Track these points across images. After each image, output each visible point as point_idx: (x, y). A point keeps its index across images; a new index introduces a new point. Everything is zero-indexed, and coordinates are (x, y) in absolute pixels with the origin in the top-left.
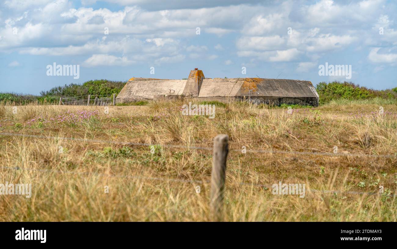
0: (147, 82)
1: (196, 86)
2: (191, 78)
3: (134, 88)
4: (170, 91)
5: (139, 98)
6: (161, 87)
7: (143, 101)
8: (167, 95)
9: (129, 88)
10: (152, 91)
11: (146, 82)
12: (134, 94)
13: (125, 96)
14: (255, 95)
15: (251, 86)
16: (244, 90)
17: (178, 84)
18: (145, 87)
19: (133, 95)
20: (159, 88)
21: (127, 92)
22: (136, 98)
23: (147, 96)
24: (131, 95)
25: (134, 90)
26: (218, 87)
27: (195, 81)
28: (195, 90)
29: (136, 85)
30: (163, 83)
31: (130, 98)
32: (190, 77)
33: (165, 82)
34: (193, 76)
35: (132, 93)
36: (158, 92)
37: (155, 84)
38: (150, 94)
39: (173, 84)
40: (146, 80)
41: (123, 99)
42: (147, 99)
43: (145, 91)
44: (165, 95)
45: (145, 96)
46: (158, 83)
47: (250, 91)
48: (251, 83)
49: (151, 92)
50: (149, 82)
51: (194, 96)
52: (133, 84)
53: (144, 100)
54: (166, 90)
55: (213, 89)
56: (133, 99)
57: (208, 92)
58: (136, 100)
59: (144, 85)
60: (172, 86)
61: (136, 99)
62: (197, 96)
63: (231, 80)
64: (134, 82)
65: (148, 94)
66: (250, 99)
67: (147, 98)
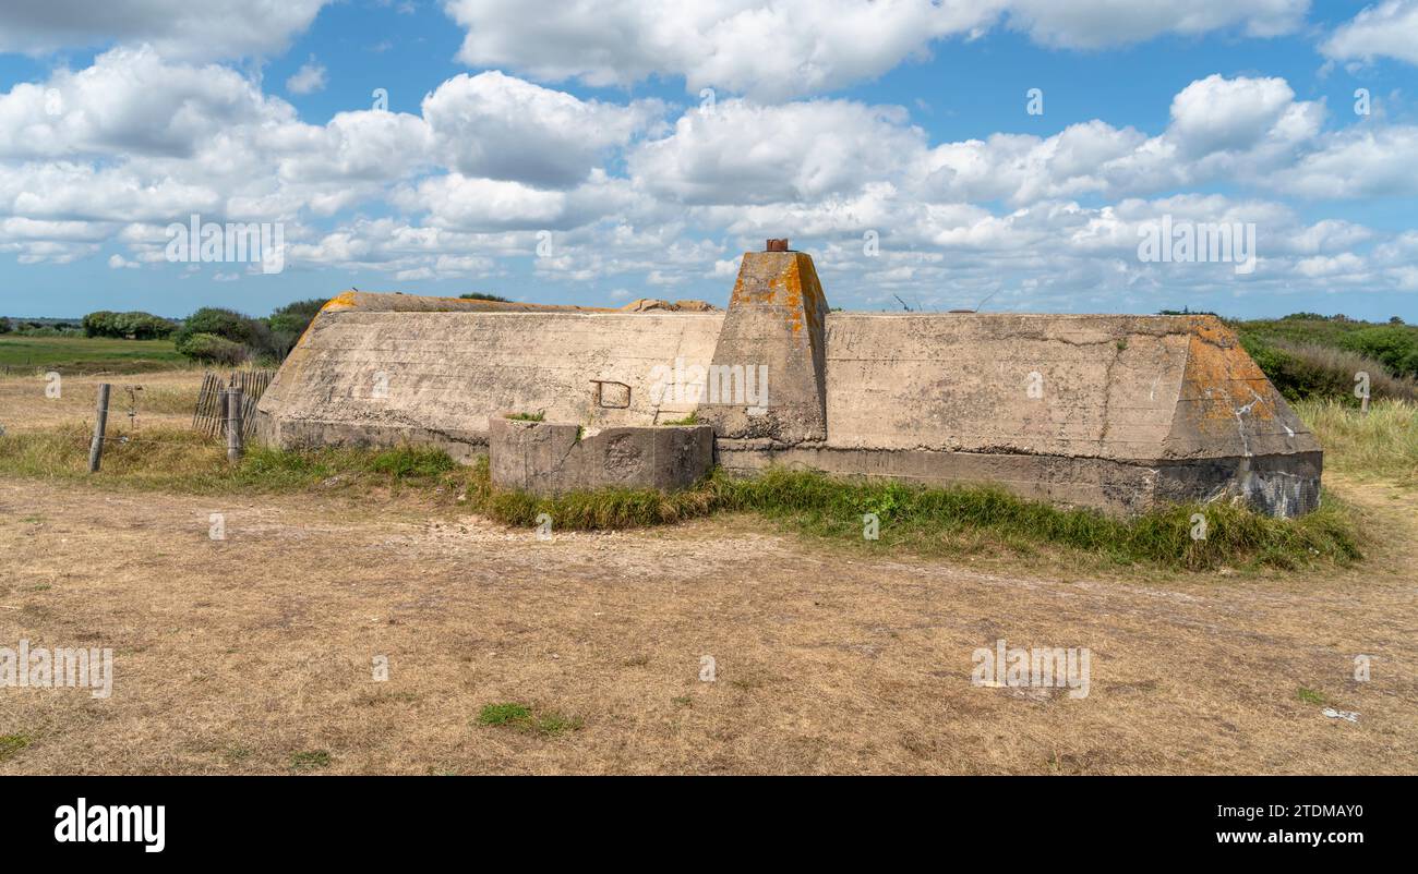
0: (436, 320)
1: (798, 362)
2: (747, 308)
3: (356, 355)
4: (593, 387)
5: (384, 424)
6: (528, 359)
7: (415, 449)
8: (596, 432)
9: (324, 355)
10: (472, 383)
11: (427, 320)
12: (356, 394)
13: (300, 405)
14: (1276, 446)
15: (1236, 377)
16: (1208, 406)
17: (645, 339)
18: (422, 355)
19: (350, 401)
20: (518, 361)
21: (310, 378)
22: (367, 422)
23: (438, 416)
24: (337, 400)
25: (353, 370)
26: (975, 380)
27: (789, 328)
28: (796, 395)
29: (369, 338)
30: (539, 333)
31: (331, 418)
32: (745, 295)
33: (551, 326)
34: (769, 295)
35: (341, 385)
36: (514, 387)
37: (488, 335)
38: (458, 400)
39: (607, 340)
40: (426, 308)
41: (284, 426)
42: (442, 433)
43: (422, 378)
44: (579, 430)
45: (425, 410)
46: (508, 332)
47: (1244, 416)
48: (1228, 352)
49: (461, 385)
50: (446, 319)
51: (790, 435)
52: (348, 330)
53: (424, 437)
54: (565, 376)
55: (936, 392)
56: (348, 429)
57: (903, 414)
58: (366, 436)
59: (415, 337)
60: (604, 353)
61: (368, 430)
62: (818, 434)
63: (1063, 330)
64: (352, 321)
65: (444, 398)
66: (1248, 478)
67: (443, 427)
